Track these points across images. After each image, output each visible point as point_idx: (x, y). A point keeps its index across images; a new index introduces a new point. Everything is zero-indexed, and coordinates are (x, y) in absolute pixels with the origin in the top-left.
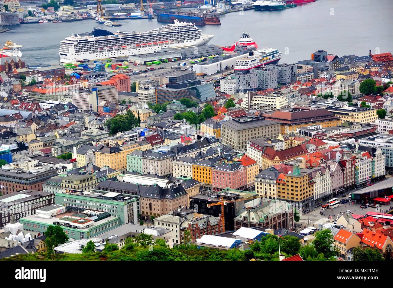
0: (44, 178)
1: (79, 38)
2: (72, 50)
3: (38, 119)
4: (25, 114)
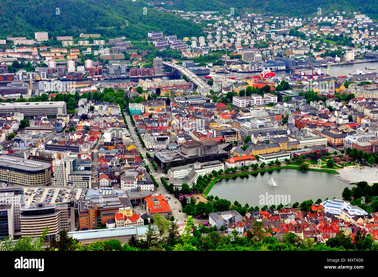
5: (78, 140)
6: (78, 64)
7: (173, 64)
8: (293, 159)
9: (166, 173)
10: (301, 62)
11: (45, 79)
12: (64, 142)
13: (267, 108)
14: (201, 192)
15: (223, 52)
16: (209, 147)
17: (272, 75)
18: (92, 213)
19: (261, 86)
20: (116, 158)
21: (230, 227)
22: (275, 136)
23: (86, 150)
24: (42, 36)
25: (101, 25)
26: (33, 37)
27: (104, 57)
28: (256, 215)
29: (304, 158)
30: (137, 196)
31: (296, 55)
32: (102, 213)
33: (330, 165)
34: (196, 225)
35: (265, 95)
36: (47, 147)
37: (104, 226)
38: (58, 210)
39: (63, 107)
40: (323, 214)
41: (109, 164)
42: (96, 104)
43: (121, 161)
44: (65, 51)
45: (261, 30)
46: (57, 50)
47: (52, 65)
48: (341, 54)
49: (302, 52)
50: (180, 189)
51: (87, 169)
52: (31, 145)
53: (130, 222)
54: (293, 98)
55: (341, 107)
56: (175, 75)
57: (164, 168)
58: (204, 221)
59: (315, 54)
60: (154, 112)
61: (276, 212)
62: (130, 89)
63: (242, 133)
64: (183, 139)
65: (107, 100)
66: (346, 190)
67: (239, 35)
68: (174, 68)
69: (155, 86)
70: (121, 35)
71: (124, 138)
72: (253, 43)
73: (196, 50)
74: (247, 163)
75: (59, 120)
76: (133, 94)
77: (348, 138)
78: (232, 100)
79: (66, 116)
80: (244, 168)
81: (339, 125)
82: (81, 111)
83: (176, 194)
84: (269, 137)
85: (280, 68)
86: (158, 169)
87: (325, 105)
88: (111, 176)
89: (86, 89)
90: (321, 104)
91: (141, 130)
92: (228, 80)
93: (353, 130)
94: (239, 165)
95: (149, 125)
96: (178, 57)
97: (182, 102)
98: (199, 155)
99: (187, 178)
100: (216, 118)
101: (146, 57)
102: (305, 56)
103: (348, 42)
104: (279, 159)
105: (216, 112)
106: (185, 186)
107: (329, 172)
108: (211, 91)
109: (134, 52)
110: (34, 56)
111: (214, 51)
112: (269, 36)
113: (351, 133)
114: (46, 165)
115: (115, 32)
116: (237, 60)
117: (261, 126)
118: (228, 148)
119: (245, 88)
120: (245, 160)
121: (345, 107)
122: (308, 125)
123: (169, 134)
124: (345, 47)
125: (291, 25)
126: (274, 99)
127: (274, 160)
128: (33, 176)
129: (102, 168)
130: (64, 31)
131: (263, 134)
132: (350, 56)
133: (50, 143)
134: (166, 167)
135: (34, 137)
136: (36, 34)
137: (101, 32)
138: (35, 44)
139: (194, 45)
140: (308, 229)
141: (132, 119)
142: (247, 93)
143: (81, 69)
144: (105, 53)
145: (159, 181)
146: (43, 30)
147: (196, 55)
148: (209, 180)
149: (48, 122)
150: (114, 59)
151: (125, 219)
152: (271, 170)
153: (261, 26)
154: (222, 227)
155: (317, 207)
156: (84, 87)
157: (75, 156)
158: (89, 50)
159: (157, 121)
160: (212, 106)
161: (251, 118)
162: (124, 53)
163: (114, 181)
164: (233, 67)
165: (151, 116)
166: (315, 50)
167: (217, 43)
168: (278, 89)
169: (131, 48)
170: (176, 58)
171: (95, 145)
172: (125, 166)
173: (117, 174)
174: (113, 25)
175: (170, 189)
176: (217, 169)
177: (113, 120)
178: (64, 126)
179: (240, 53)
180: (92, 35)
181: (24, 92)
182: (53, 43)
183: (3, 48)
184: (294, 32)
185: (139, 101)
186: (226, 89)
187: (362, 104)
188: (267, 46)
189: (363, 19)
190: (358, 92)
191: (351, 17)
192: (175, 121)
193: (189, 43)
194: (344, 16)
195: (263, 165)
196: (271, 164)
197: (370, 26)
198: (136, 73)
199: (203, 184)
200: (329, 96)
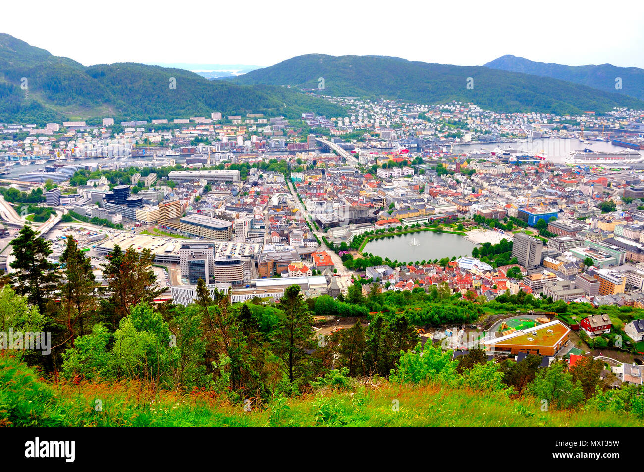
0: (578, 230)
1: (577, 152)
2: (573, 157)
3: (566, 197)
4: (560, 193)
5: (251, 203)
6: (245, 139)
7: (324, 139)
8: (430, 223)
9: (326, 232)
10: (429, 141)
11: (220, 151)
12: (240, 205)
13: (406, 179)
14: (357, 249)
15: (365, 131)
16: (362, 211)
17: (406, 151)
18: (270, 265)
19: (400, 161)
20: (284, 218)
21: (384, 279)
22: (415, 203)
23: (259, 211)
24: (217, 116)
25: (264, 107)
26: (210, 117)
27: (266, 133)
28: (405, 269)
29: (439, 222)
30: (304, 251)
31: (425, 135)
32: (277, 265)
33: (460, 228)
34: (355, 277)
35: (404, 168)
36: (227, 208)
37: (279, 276)
38: (243, 261)
39: (238, 175)
40: (458, 269)
41: (278, 224)
42: (264, 173)
43: (288, 222)
44: (235, 128)
45: (395, 113)
46: (229, 128)
47: (225, 139)
48: (460, 136)
49: (429, 133)
50: (340, 246)
51: (262, 227)
52: (214, 206)
53: (301, 273)
54: (426, 172)
55: (466, 180)
56: (325, 149)
57: (324, 228)
58: (362, 274)
59: (440, 135)
60: (313, 180)
61: (421, 267)
62: (290, 160)
63: (387, 200)
64: (338, 203)
65: (273, 170)
66: (475, 249)
67: (377, 117)
68: (325, 144)
69: (310, 158)
70: (280, 115)
71: (289, 201)
72: (389, 124)
73: (342, 129)
74: (393, 225)
75: (234, 185)
76: (293, 165)
77: (474, 206)
78: (376, 171)
79: (240, 183)
80: (391, 230)
81: (465, 195)
82: (252, 179)
83: (337, 250)
84: (409, 204)
85: (412, 145)
86: (319, 229)
87: (453, 178)
88: (281, 234)
89: (253, 160)
90: (450, 177)
91: (302, 195)
92: (371, 154)
93: (476, 199)
94: (386, 227)
95: (309, 192)
96: (327, 134)
97: (335, 172)
98: (353, 217)
99: (345, 238)
100: (364, 186)
101: (301, 133)
102: (432, 137)
103: (464, 126)
104: (419, 222)
105: (364, 182)
106: (343, 244)
107: (459, 235)
108: (359, 164)
109: (291, 129)
110: (211, 132)
111: (357, 130)
112: (401, 119)
113: (475, 202)
114: (228, 224)
115: (276, 113)
116: (376, 138)
117: (403, 195)
118: (376, 213)
119: (386, 162)
120: (391, 223)
121: (469, 180)
122: (441, 194)
123: (326, 199)
124: (463, 131)
125: (419, 110)
126: (411, 172)
127: (415, 223)
128: (219, 232)
129: (273, 227)
130: (234, 112)
131: (405, 201)
132: (467, 138)
133: (229, 204)
135: (216, 200)
136: (212, 114)
137: (264, 113)
138: (212, 122)
139: (340, 124)
140: (448, 281)
141: (294, 186)
142: (388, 166)
143: (248, 143)
144: (267, 130)
145: (321, 240)
146: (217, 111)
147: (342, 133)
148: (363, 239)
149: (226, 187)
150: (275, 135)
151: (297, 271)
152: (412, 231)
153: (394, 110)
154: (378, 279)
155: (453, 263)
156: (252, 158)
157: (252, 216)
158: (254, 127)
159: (315, 188)
160: (361, 176)
161: (395, 188)
162: (283, 130)
163: (284, 238)
164: (374, 144)
165: (310, 184)
166: (440, 132)
167: (359, 123)
168: (414, 163)
169: (288, 126)
170: (325, 135)
171: (265, 207)
172: (292, 226)
173: (286, 232)
174: (273, 107)
175: (331, 247)
176: (369, 230)
177: (278, 186)
178: (238, 191)
179: (378, 132)
180: (256, 115)
181: (204, 162)
182: (226, 122)
183: (187, 126)
184: (422, 116)
185: (299, 171)
186: (371, 162)
187: (481, 178)
188: (401, 127)
189: (475, 109)
190: (478, 168)
191: (466, 107)
192: (330, 189)
193: (336, 123)
194: (461, 106)
195: (406, 227)
196: (413, 227)
197: (480, 114)
198: (293, 147)
199: (358, 242)
200: (456, 171)
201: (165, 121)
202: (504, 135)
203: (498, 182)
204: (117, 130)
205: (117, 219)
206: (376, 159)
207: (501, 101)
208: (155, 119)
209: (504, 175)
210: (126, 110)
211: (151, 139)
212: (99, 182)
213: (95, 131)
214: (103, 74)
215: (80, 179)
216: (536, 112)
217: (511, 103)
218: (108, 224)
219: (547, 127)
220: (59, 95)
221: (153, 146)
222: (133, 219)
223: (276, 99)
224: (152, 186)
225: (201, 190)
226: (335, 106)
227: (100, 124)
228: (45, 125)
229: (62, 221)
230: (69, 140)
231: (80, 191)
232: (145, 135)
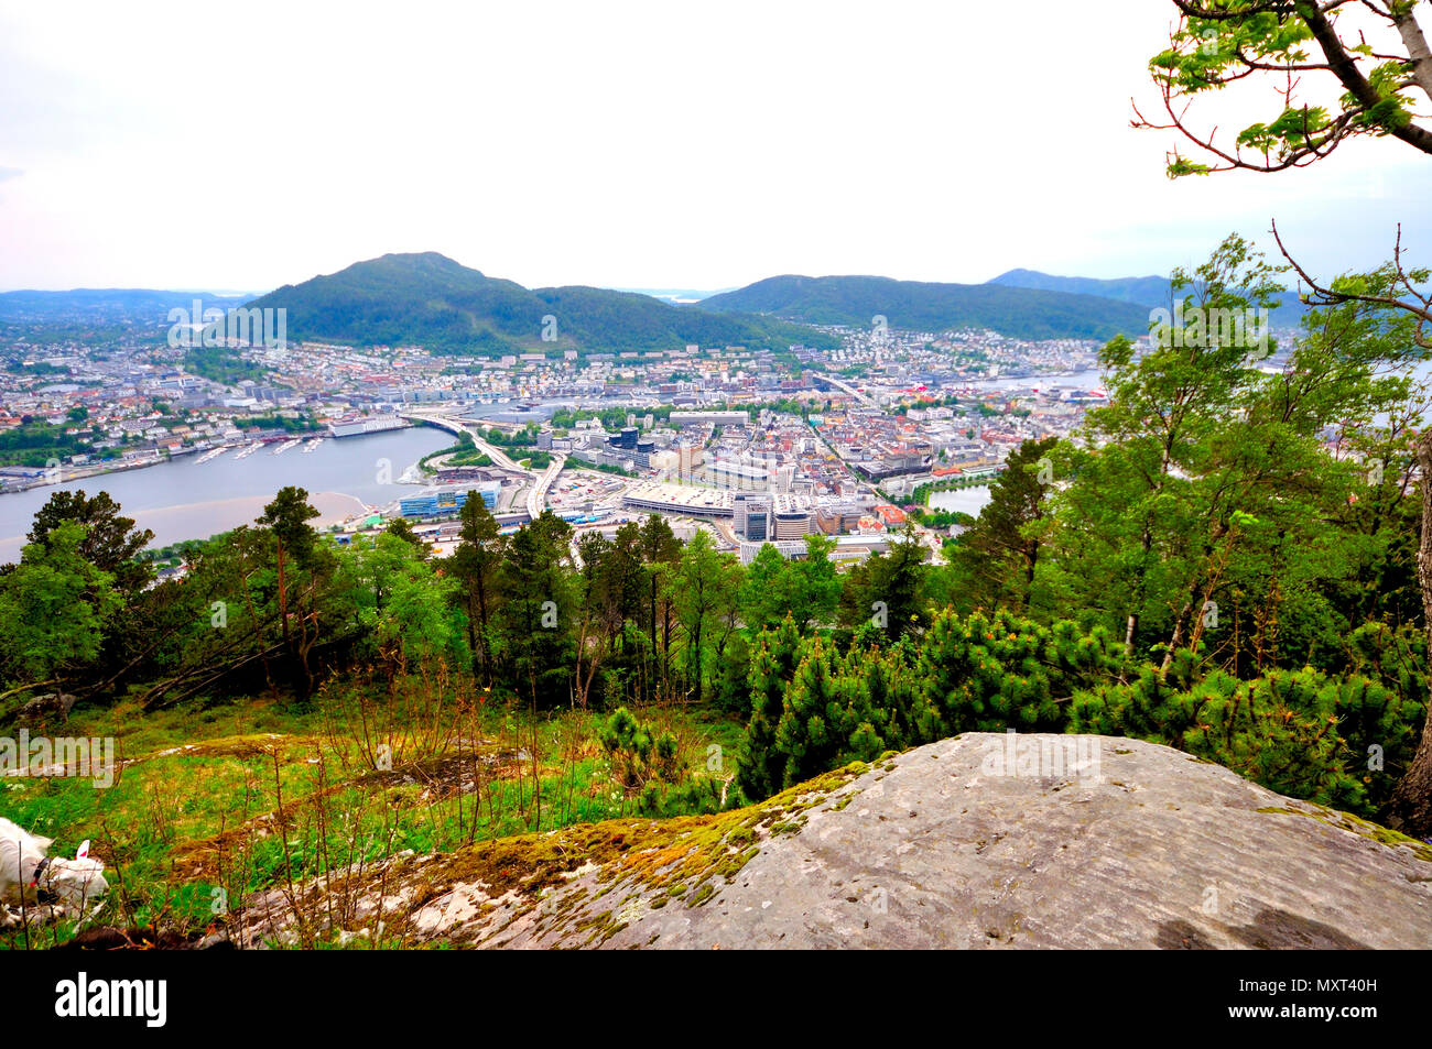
5: (775, 449)
6: (730, 376)
7: (820, 375)
8: (998, 474)
9: (879, 483)
11: (707, 389)
13: (947, 422)
14: (924, 503)
15: (866, 365)
16: (910, 459)
17: (924, 389)
18: (837, 520)
19: (929, 400)
20: (823, 467)
22: (969, 451)
24: (692, 349)
25: (745, 339)
26: (685, 350)
27: (752, 368)
30: (866, 505)
31: (939, 370)
32: (845, 520)
34: (940, 536)
35: (939, 409)
37: (848, 533)
38: (810, 515)
39: (747, 417)
41: (819, 473)
42: (777, 415)
43: (828, 471)
44: (716, 363)
45: (895, 343)
46: (709, 363)
47: (707, 376)
48: (983, 370)
49: (944, 367)
50: (902, 500)
53: (875, 530)
54: (967, 413)
57: (874, 479)
58: (943, 533)
59: (958, 369)
60: (836, 423)
63: (934, 446)
65: (785, 411)
67: (877, 349)
68: (824, 381)
69: (818, 397)
70: (764, 348)
71: (818, 448)
72: (893, 357)
73: (839, 363)
74: (952, 476)
75: (747, 429)
76: (804, 405)
78: (906, 413)
79: (753, 426)
80: (952, 481)
82: (765, 421)
83: (900, 505)
84: (963, 451)
85: (927, 382)
86: (867, 479)
88: (828, 485)
90: (1000, 419)
91: (828, 441)
92: (889, 393)
94: (944, 477)
95: (837, 437)
96: (823, 370)
98: (905, 467)
99: (902, 489)
100: (899, 430)
101: (793, 369)
102: (949, 371)
103: (983, 357)
104: (983, 473)
105: (895, 423)
106: (906, 497)
108: (879, 404)
109: (781, 364)
110: (689, 368)
111: (856, 364)
112: (905, 350)
115: (759, 345)
116: (881, 374)
117: (951, 440)
118: (927, 462)
119: (915, 401)
120: (949, 473)
123: (860, 445)
124: (984, 363)
125: (923, 340)
126: (949, 413)
127: (980, 474)
130: (711, 345)
131: (958, 448)
132: (993, 371)
134: (877, 478)
135: (733, 445)
136: (687, 347)
137: (746, 345)
138: (688, 356)
139: (835, 358)
141: (815, 429)
142: (919, 407)
143: (734, 380)
144: (753, 365)
145: (876, 492)
146: (693, 343)
147: (839, 368)
148: (924, 492)
149: (738, 431)
150: (762, 371)
151: (867, 527)
153: (894, 340)
158: (737, 362)
159: (842, 432)
160: (891, 419)
161: (937, 432)
162: (771, 365)
163: (832, 490)
164: (880, 380)
165: (835, 428)
166: (958, 365)
167: (857, 356)
168: (948, 403)
169: (775, 361)
170: (820, 371)
171: (794, 454)
173: (832, 483)
174: (755, 338)
175: (891, 500)
176: (928, 481)
177: (799, 430)
178: (754, 435)
179: (883, 367)
180: (738, 348)
181: (694, 402)
182: (703, 356)
183: (661, 361)
184: (928, 347)
185: (817, 412)
186: (896, 402)
187: (1042, 420)
188: (907, 360)
189: (993, 336)
190: (1030, 407)
191: (982, 334)
192: (861, 433)
193: (830, 356)
194: (975, 333)
195: (970, 479)
196: (978, 478)
197: (1002, 343)
198: (787, 384)
199: (920, 494)
200: (1006, 412)
201: (635, 355)
202: (1037, 368)
203: (1064, 425)
204: (581, 363)
205: (629, 466)
206: (900, 398)
207: (1026, 325)
208: (624, 351)
209: (1068, 416)
210: (589, 341)
211: (624, 375)
212: (592, 424)
213: (558, 366)
214: (557, 299)
215: (564, 421)
216: (1074, 338)
217: (1038, 328)
218: (620, 472)
219: (1091, 356)
220: (510, 323)
221: (625, 383)
222: (645, 465)
223: (756, 329)
224: (653, 428)
225: (709, 434)
226: (826, 337)
227: (561, 357)
228: (500, 358)
229: (565, 468)
230: (529, 375)
231: (572, 434)
232: (615, 371)
